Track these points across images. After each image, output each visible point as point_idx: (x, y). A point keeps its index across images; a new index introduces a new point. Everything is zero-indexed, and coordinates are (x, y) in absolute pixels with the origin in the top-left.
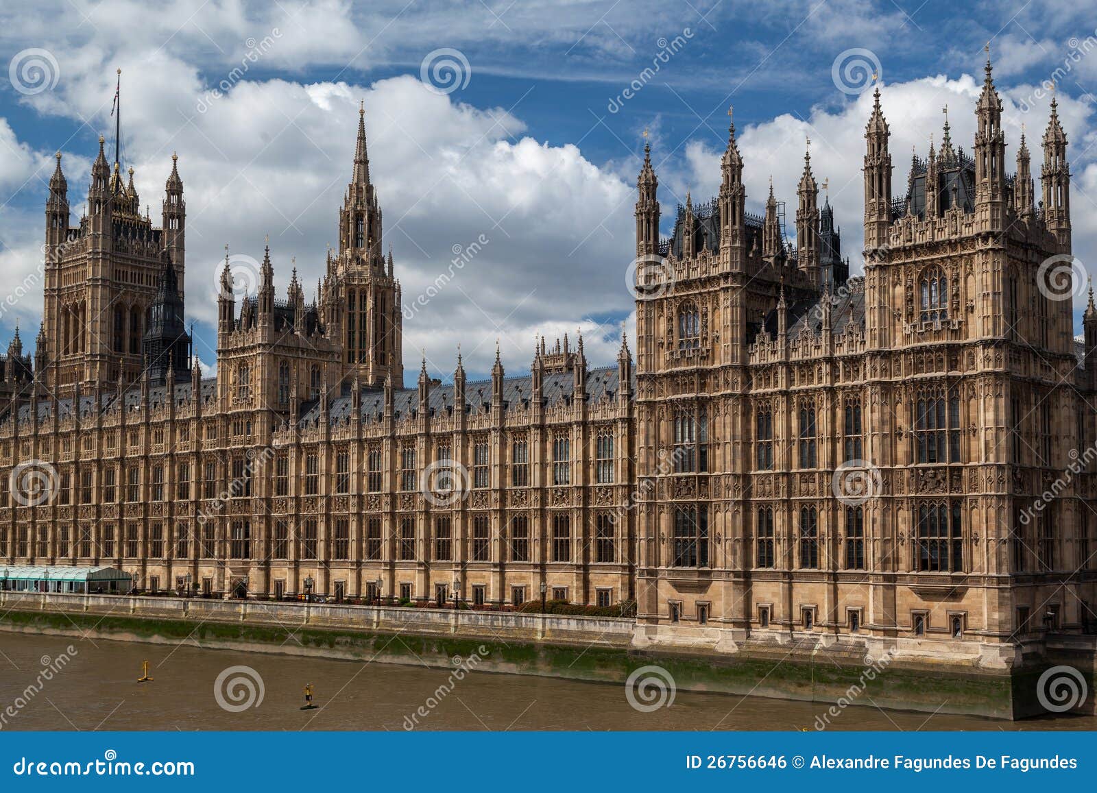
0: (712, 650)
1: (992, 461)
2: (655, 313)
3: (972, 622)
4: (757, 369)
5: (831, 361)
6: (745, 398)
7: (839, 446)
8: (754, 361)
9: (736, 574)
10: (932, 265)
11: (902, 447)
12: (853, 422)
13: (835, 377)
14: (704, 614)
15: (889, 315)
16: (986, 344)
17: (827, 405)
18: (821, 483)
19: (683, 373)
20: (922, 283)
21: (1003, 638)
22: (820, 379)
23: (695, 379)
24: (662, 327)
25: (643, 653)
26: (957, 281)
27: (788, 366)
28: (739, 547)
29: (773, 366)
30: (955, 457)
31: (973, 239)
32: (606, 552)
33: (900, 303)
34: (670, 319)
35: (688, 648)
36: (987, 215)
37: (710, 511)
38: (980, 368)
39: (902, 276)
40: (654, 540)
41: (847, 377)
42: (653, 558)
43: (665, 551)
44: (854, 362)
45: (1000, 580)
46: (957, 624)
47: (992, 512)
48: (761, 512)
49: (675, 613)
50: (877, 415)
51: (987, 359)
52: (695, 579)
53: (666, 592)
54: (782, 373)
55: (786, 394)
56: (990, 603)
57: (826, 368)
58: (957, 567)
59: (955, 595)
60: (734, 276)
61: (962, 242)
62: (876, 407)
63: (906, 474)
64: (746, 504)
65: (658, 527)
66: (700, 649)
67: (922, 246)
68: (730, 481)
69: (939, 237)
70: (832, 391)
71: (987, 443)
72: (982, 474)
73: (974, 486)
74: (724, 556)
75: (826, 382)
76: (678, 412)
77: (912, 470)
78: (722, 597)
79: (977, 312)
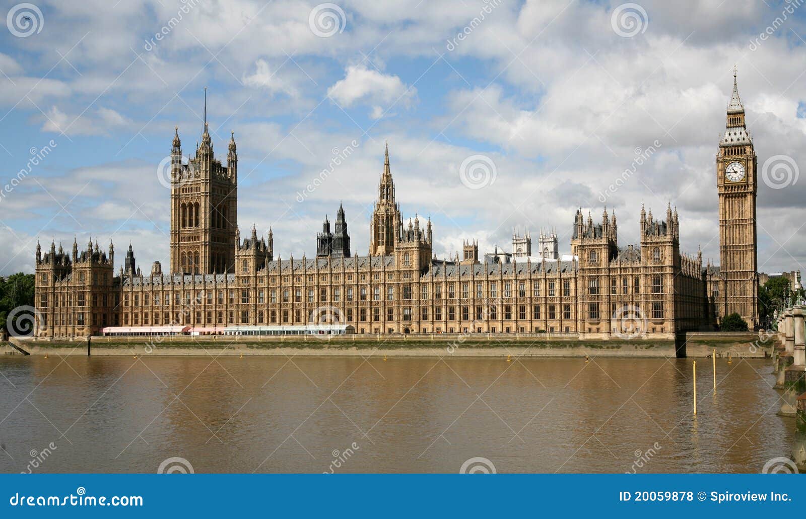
0: (602, 339)
1: (671, 293)
2: (584, 252)
3: (666, 329)
4: (612, 269)
5: (632, 268)
6: (609, 276)
7: (634, 288)
8: (611, 267)
9: (608, 320)
10: (657, 247)
11: (650, 289)
12: (637, 282)
13: (632, 272)
14: (598, 330)
15: (647, 258)
16: (670, 267)
17: (631, 278)
18: (629, 298)
19: (593, 269)
20: (654, 251)
21: (673, 333)
22: (629, 272)
23: (596, 270)
24: (586, 256)
25: (582, 341)
26: (662, 251)
27: (621, 268)
28: (608, 313)
29: (617, 268)
30: (662, 292)
31: (666, 242)
32: (567, 316)
33: (649, 255)
34: (588, 254)
35: (595, 339)
36: (670, 237)
37: (600, 304)
38: (668, 272)
39: (650, 249)
40: (583, 312)
41: (635, 272)
42: (583, 316)
43: (587, 315)
44: (637, 268)
45: (672, 319)
46: (662, 330)
47: (671, 304)
48: (613, 305)
49: (590, 330)
50: (644, 282)
51: (670, 270)
52: (597, 321)
53: (587, 325)
54: (619, 270)
55: (620, 275)
56: (670, 325)
57: (630, 270)
58: (663, 317)
59: (662, 323)
60: (607, 245)
61: (664, 242)
62: (644, 280)
63: (651, 296)
64: (609, 302)
65: (585, 309)
66: (598, 339)
67: (654, 242)
68: (606, 297)
69: (658, 241)
70: (632, 275)
71: (670, 289)
72: (669, 296)
73: (666, 298)
74: (604, 315)
75: (630, 273)
76: (591, 279)
77: (652, 294)
78: (603, 326)
79: (667, 259)
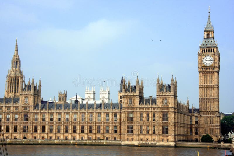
0: (134, 144)
1: (172, 121)
3: (169, 140)
5: (151, 108)
6: (139, 112)
7: (152, 118)
8: (140, 107)
9: (138, 134)
10: (165, 98)
11: (161, 119)
12: (154, 115)
13: (152, 110)
14: (132, 139)
16: (172, 108)
17: (151, 113)
19: (130, 108)
20: (164, 100)
21: (173, 142)
22: (150, 110)
23: (132, 109)
24: (126, 101)
25: (123, 145)
26: (168, 100)
30: (168, 121)
33: (161, 102)
34: (128, 100)
36: (172, 93)
37: (134, 126)
38: (171, 110)
39: (161, 99)
40: (124, 130)
41: (154, 110)
42: (124, 132)
43: (126, 132)
44: (154, 108)
45: (173, 135)
46: (168, 140)
47: (172, 127)
48: (141, 126)
49: (128, 139)
50: (158, 115)
52: (132, 135)
53: (126, 137)
54: (144, 109)
55: (145, 112)
56: (172, 138)
58: (168, 134)
59: (167, 137)
61: (169, 95)
64: (139, 125)
65: (125, 128)
66: (132, 144)
67: (164, 95)
68: (137, 122)
69: (166, 95)
71: (172, 119)
73: (170, 124)
74: (135, 132)
76: (129, 113)
77: (162, 122)
78: (135, 137)
79: (171, 104)
